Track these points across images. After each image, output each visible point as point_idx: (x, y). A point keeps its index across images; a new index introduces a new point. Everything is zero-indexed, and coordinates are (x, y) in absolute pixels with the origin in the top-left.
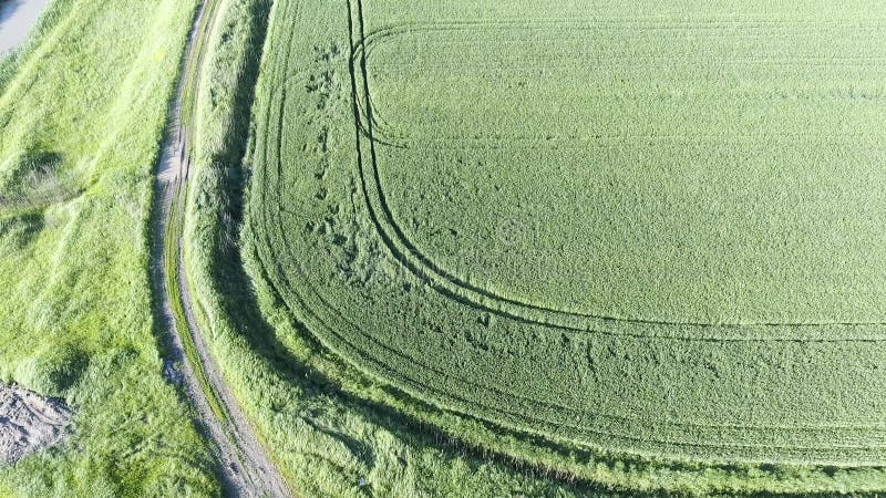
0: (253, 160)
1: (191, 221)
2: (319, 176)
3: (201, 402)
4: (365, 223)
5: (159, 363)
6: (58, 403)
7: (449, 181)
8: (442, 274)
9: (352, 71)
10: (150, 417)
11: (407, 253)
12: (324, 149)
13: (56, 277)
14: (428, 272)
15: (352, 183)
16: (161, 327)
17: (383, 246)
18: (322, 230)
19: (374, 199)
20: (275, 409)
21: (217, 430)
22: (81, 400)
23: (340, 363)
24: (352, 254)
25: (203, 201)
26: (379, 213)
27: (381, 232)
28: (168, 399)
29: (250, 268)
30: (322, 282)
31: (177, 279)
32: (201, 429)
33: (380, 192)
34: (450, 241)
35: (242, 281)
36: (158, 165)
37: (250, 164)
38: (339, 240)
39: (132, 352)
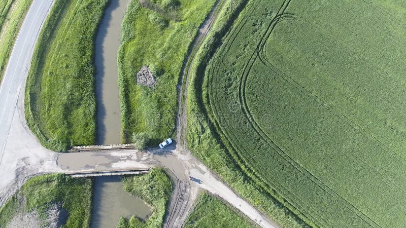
0: (225, 40)
1: (200, 50)
2: (237, 57)
3: (180, 98)
4: (239, 79)
5: (177, 83)
6: (155, 78)
7: (267, 82)
8: (246, 105)
9: (270, 25)
10: (170, 94)
11: (242, 94)
12: (244, 49)
13: (166, 45)
14: (243, 102)
15: (244, 65)
16: (181, 74)
17: (238, 88)
18: (228, 74)
19: (245, 74)
20: (193, 110)
21: (180, 106)
22: (159, 81)
23: (211, 109)
24: (230, 85)
25: (206, 46)
26: (244, 79)
27: (241, 84)
28: (174, 93)
29: (206, 73)
30: (219, 88)
31: (190, 65)
32: (177, 103)
33: (248, 73)
34: (254, 98)
35: (203, 75)
36: (202, 26)
37: (223, 41)
38: (230, 80)
39: (173, 77)
